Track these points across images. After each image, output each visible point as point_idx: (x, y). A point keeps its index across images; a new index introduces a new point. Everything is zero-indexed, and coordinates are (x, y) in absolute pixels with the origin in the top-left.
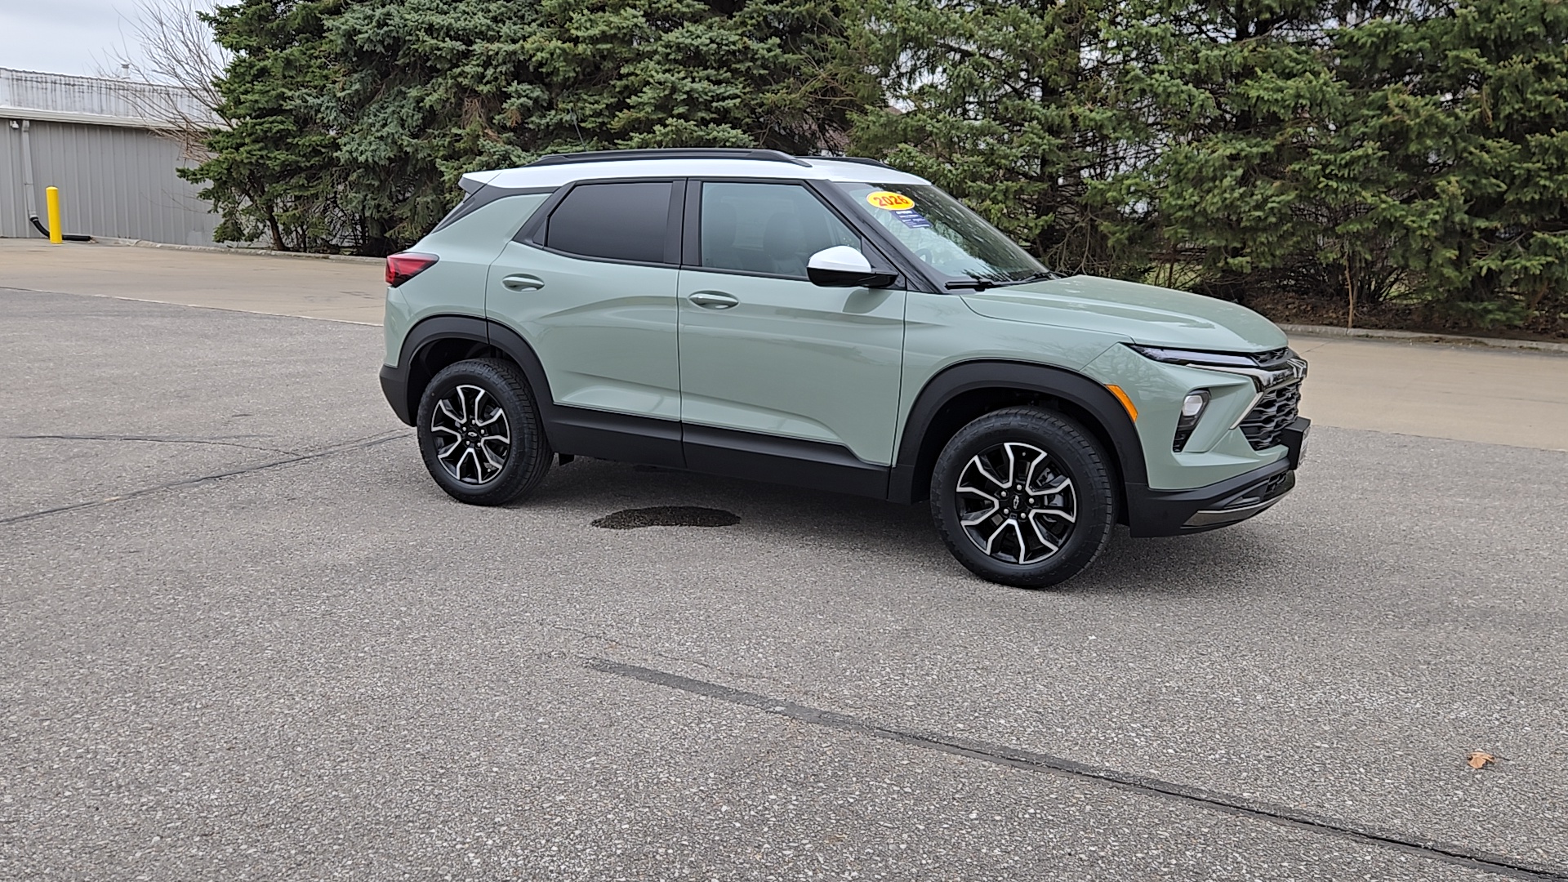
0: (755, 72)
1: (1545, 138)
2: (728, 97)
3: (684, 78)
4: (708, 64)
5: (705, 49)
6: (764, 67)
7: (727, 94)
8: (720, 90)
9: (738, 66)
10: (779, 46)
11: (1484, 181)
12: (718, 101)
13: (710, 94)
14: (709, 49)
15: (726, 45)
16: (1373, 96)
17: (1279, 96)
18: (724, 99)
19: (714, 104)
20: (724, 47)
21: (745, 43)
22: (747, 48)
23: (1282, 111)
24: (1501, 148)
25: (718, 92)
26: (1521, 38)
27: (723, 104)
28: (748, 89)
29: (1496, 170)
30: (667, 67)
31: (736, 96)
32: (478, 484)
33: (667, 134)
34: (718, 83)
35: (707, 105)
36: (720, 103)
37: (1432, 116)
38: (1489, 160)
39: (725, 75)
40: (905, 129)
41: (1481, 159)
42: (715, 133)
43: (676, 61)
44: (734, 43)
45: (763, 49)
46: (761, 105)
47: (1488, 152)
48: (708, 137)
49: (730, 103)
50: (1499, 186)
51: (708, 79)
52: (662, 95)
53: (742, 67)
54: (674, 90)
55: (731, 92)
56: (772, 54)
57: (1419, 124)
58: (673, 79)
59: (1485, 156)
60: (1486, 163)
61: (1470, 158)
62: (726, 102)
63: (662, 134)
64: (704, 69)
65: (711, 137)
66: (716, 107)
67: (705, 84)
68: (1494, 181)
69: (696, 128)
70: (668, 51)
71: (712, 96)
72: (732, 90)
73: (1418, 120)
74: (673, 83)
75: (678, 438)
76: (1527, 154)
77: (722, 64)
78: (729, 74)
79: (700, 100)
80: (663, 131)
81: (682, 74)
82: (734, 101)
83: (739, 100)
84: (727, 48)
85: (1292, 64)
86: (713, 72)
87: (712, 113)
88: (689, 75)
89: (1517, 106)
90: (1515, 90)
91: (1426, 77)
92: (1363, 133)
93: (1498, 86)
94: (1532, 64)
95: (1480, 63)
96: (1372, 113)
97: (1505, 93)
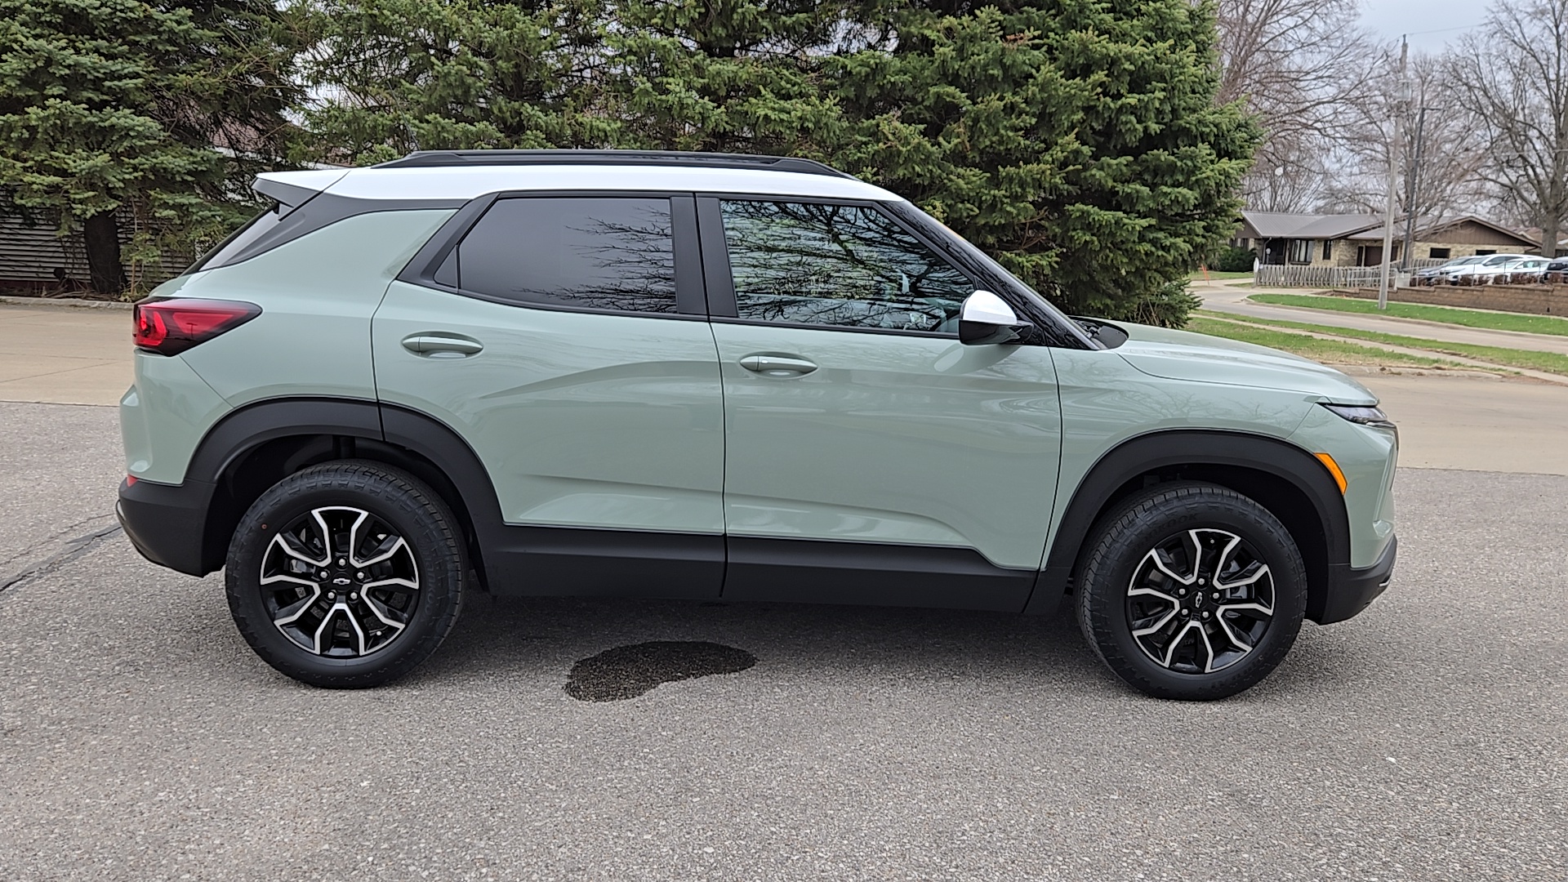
0: (160, 47)
1: (1012, 170)
2: (126, 76)
3: (64, 49)
4: (97, 32)
5: (95, 12)
6: (170, 42)
7: (126, 71)
8: (116, 66)
9: (137, 39)
10: (191, 18)
11: (960, 205)
12: (111, 80)
13: (102, 71)
14: (100, 14)
15: (121, 11)
16: (866, 123)
17: (784, 116)
18: (120, 78)
19: (107, 83)
20: (118, 13)
21: (146, 10)
22: (149, 17)
23: (788, 132)
24: (974, 176)
25: (113, 69)
26: (983, 78)
27: (120, 84)
28: (151, 68)
29: (969, 195)
30: (38, 31)
31: (137, 75)
32: (358, 656)
33: (47, 118)
34: (111, 57)
35: (97, 85)
36: (116, 83)
37: (919, 143)
38: (965, 186)
39: (120, 48)
40: (375, 127)
41: (957, 184)
42: (114, 120)
43: (49, 24)
44: (132, 10)
45: (171, 20)
46: (169, 88)
47: (964, 179)
48: (102, 124)
49: (130, 83)
50: (972, 210)
51: (97, 51)
52: (33, 66)
53: (143, 40)
54: (49, 61)
55: (131, 70)
56: (182, 27)
57: (909, 151)
58: (50, 47)
59: (961, 182)
60: (961, 189)
61: (949, 184)
62: (124, 81)
63: (39, 119)
64: (92, 39)
65: (107, 124)
66: (110, 87)
67: (95, 57)
68: (969, 206)
69: (86, 113)
70: (40, 10)
71: (104, 73)
72: (131, 68)
73: (909, 148)
74: (50, 52)
75: (720, 558)
76: (995, 182)
77: (115, 32)
78: (125, 48)
79: (89, 77)
80: (42, 114)
81: (63, 43)
82: (135, 81)
83: (141, 80)
84: (123, 15)
85: (789, 86)
86: (104, 43)
87: (103, 94)
88: (71, 43)
89: (994, 139)
90: (989, 124)
91: (909, 108)
92: (859, 158)
93: (976, 120)
94: (1004, 102)
95: (962, 97)
96: (864, 139)
97: (984, 127)
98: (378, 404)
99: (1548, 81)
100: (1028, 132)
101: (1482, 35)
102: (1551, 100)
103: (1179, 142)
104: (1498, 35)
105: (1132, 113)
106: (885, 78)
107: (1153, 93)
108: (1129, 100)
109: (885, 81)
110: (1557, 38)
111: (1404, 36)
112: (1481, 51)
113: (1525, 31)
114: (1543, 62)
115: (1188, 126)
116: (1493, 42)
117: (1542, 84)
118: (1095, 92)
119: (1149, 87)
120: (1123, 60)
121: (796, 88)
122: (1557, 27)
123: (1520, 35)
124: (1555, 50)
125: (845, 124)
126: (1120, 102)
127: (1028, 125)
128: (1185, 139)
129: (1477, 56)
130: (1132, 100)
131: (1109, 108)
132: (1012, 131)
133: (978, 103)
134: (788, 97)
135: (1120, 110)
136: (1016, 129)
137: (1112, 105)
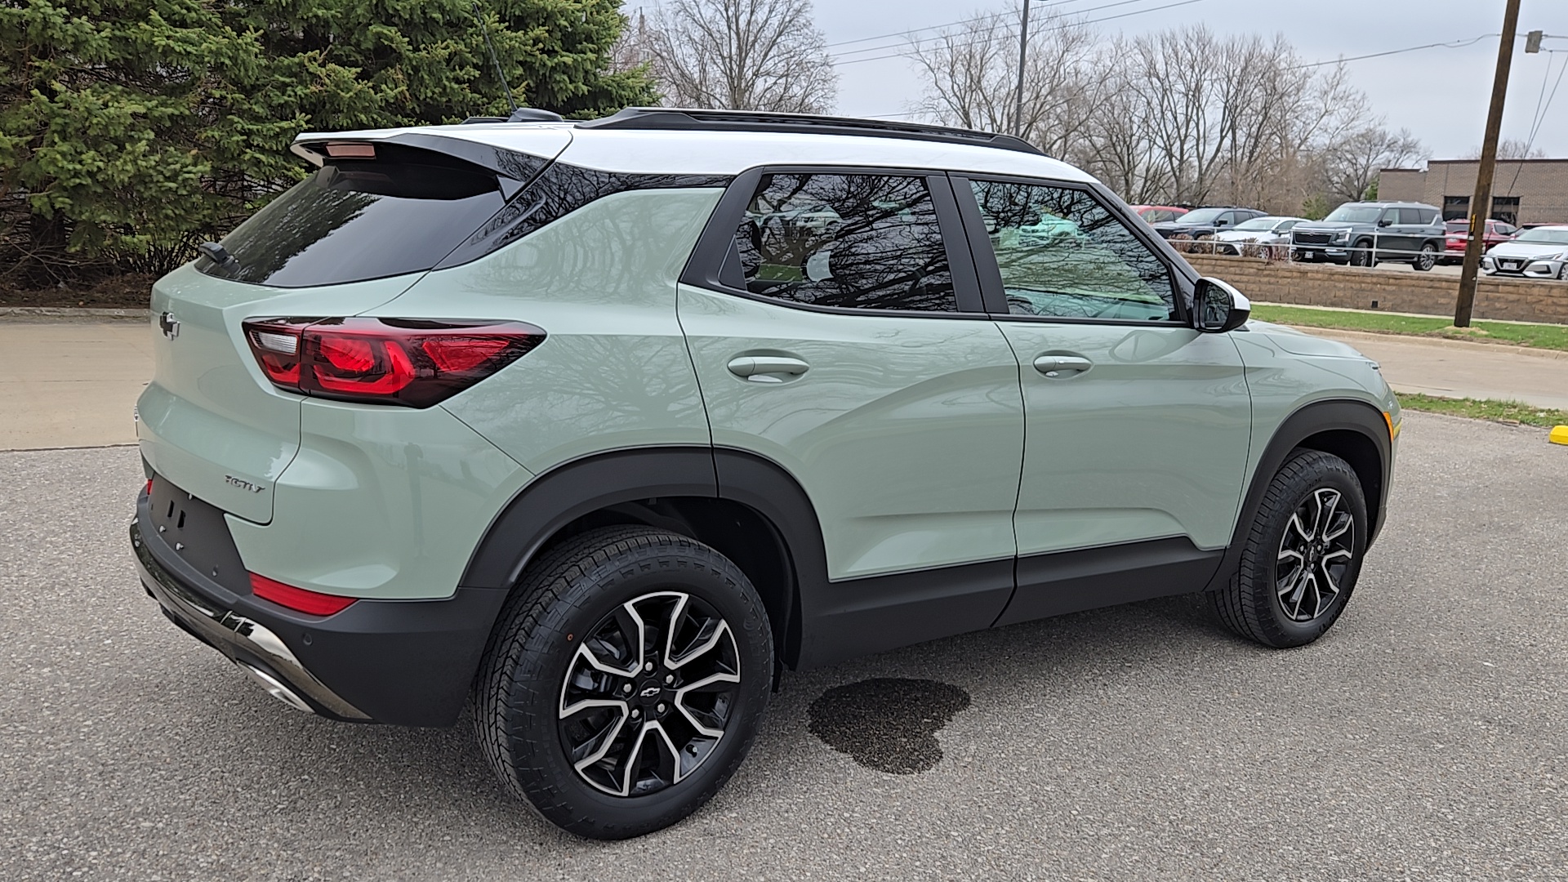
32: (671, 785)
89: (437, 90)
90: (430, 73)
91: (336, 49)
92: (286, 102)
93: (416, 69)
94: (449, 50)
95: (401, 43)
96: (288, 80)
97: (426, 77)
98: (713, 450)
99: (723, 58)
100: (473, 84)
101: (670, 12)
102: (726, 74)
103: (599, 104)
104: (682, 13)
105: (564, 73)
106: (311, 11)
107: (585, 54)
108: (565, 59)
109: (310, 15)
110: (727, 21)
111: (641, 8)
112: (670, 26)
113: (702, 12)
114: (718, 41)
115: (610, 88)
116: (679, 19)
117: (719, 61)
118: (536, 47)
119: (579, 47)
120: (559, 16)
121: (193, 14)
122: (727, 10)
123: (699, 16)
124: (727, 31)
125: (264, 62)
126: (556, 60)
127: (472, 78)
128: (604, 101)
129: (667, 30)
130: (568, 59)
131: (545, 65)
132: (456, 83)
133: (420, 50)
134: (183, 24)
135: (553, 69)
136: (457, 81)
137: (549, 64)
